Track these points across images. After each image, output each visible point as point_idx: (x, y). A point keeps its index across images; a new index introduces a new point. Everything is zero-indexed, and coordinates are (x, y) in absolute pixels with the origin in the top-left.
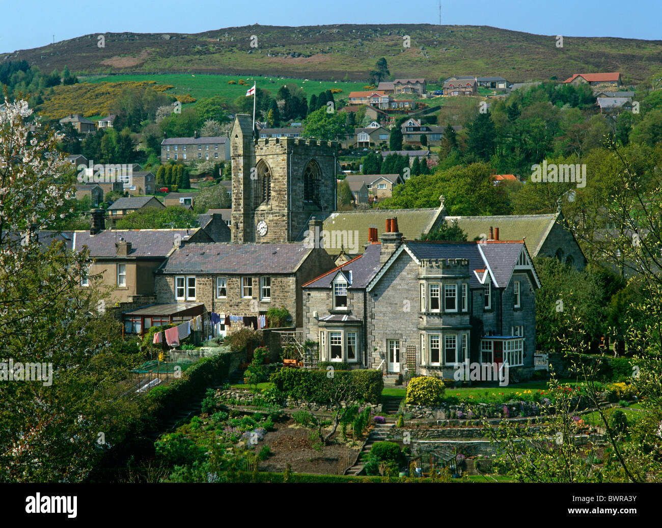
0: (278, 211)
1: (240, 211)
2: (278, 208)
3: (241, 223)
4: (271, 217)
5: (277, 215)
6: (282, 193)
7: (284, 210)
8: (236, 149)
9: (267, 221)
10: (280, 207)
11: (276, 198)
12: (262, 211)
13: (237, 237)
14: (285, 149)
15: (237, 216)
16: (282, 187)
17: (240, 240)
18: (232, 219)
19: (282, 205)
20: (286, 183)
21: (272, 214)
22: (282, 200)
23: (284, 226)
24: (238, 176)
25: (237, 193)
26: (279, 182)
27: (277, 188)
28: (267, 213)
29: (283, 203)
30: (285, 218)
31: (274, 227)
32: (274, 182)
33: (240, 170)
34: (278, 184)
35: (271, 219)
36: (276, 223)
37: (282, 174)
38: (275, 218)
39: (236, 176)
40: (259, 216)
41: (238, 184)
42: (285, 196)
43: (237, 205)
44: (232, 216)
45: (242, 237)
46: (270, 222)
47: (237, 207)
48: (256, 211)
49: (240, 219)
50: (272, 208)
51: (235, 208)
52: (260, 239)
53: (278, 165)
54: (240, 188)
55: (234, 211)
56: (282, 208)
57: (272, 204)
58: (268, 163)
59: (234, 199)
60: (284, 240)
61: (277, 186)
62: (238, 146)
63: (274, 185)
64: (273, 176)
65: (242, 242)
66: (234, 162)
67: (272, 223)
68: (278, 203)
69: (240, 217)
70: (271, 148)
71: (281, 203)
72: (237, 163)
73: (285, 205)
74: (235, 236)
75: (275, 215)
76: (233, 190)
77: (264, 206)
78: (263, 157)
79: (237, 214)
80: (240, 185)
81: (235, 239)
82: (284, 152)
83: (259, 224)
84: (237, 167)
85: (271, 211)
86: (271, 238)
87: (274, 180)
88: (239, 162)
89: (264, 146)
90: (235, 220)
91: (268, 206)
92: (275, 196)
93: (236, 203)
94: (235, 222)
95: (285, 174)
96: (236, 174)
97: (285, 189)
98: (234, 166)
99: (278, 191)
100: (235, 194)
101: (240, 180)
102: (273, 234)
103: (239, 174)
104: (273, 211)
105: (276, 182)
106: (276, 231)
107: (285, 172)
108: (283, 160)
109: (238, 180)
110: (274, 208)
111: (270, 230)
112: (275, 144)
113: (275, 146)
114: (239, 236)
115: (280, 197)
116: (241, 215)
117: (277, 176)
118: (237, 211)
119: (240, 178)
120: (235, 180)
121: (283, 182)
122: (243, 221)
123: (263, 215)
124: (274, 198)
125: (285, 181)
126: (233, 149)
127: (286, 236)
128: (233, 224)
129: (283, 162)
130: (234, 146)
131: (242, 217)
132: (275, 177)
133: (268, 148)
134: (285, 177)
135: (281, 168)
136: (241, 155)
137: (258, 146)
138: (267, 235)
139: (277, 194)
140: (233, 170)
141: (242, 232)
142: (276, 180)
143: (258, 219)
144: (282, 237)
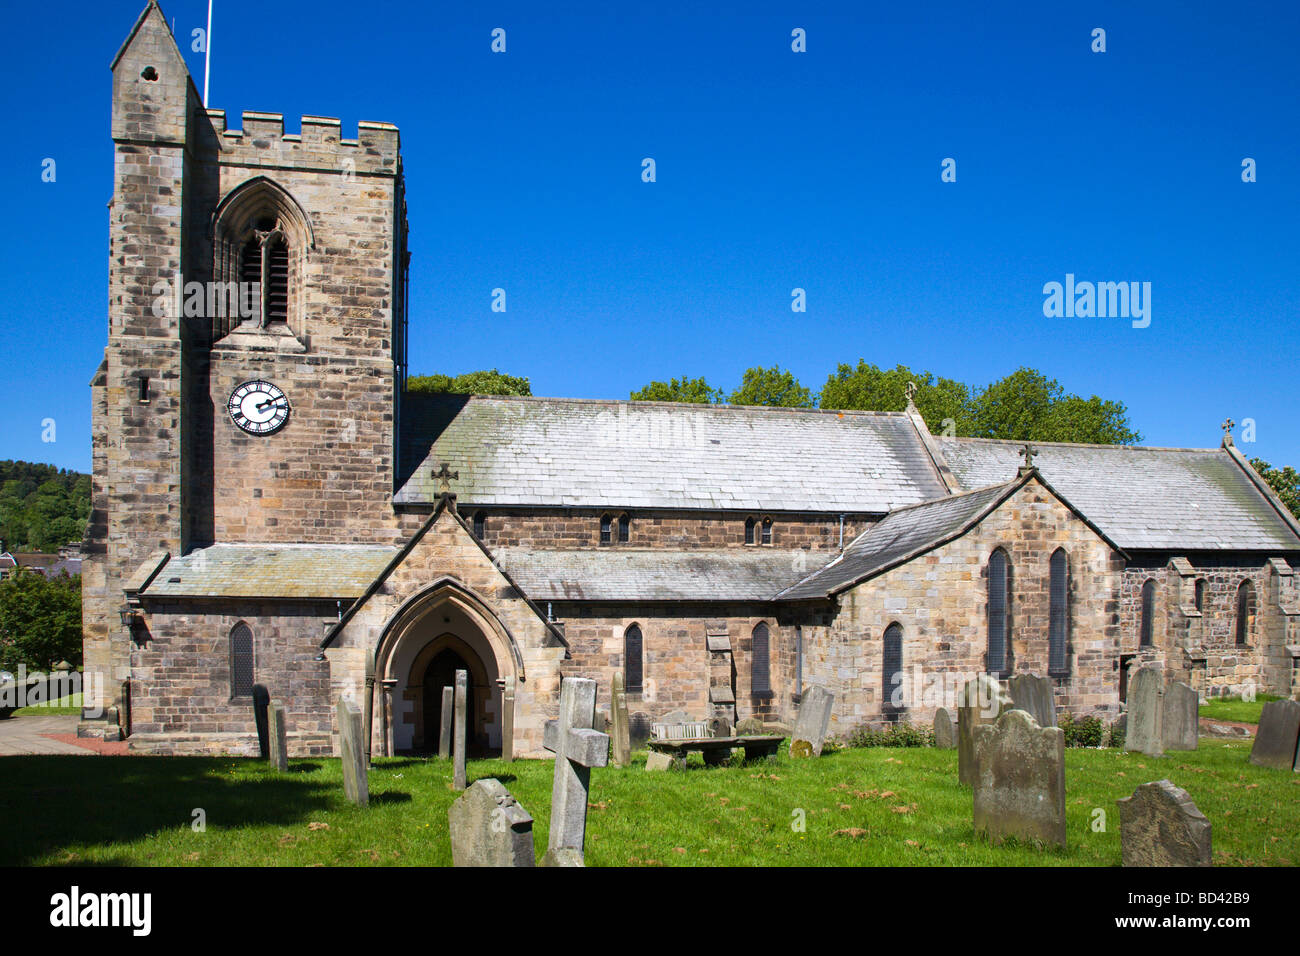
0: (343, 354)
1: (159, 333)
2: (342, 348)
3: (169, 375)
4: (307, 373)
5: (344, 367)
6: (363, 297)
7: (376, 354)
8: (147, 118)
9: (288, 385)
10: (356, 343)
11: (334, 314)
12: (256, 349)
13: (141, 423)
14: (388, 162)
15: (149, 351)
16: (367, 279)
17: (164, 435)
18: (115, 360)
19: (365, 338)
20: (389, 271)
21: (315, 362)
22: (364, 323)
23: (380, 408)
24: (148, 210)
25: (148, 272)
26: (349, 262)
27: (338, 281)
28: (286, 358)
29: (371, 334)
30: (380, 381)
31: (319, 406)
32: (322, 261)
33: (166, 191)
34: (344, 267)
35: (308, 379)
36: (338, 396)
37: (369, 238)
38: (331, 378)
39: (139, 212)
40: (242, 365)
41: (148, 239)
42: (382, 310)
43: (142, 315)
44: (117, 350)
45: (174, 426)
46: (304, 389)
47: (141, 321)
48: (224, 347)
49: (161, 362)
50: (313, 344)
51: (132, 323)
52: (245, 443)
53: (345, 208)
54: (164, 257)
55: (125, 333)
56: (364, 348)
57: (308, 332)
58: (296, 197)
59: (128, 290)
60: (379, 451)
61: (339, 273)
62: (157, 110)
63: (325, 270)
64: (321, 241)
65: (171, 443)
66: (127, 160)
67: (315, 392)
68: (344, 329)
69: (160, 354)
70: (310, 148)
71: (359, 332)
72: (150, 165)
73: (381, 339)
74: (128, 422)
75: (329, 366)
76: (119, 257)
77: (254, 337)
78: (270, 171)
79: (145, 344)
80: (161, 244)
81: (128, 432)
82: (383, 168)
83: (242, 392)
84: (144, 179)
85: (304, 352)
86: (309, 444)
87: (324, 255)
88: (160, 166)
89: (273, 136)
90: (132, 365)
91: (283, 339)
92: (330, 305)
93: (141, 304)
94: (130, 370)
95: (383, 241)
96: (141, 204)
97: (383, 287)
98: (129, 176)
99: (345, 292)
100: (131, 274)
101: (163, 227)
102: (316, 428)
103: (154, 206)
104: (320, 355)
105: (336, 262)
106: (335, 419)
107: (381, 232)
108: (371, 195)
109: (147, 225)
110: (320, 345)
111: (304, 415)
112: (334, 139)
113: (332, 146)
114: (156, 422)
115: (355, 312)
116: (167, 350)
117: (340, 242)
118: (146, 332)
119: (164, 221)
120: (131, 224)
121: (370, 263)
122: (177, 371)
123: (263, 363)
124: (321, 311)
125: (382, 261)
126: (130, 117)
127: (389, 441)
128: (120, 380)
129: (375, 200)
130: (134, 105)
131: (172, 355)
132: (330, 246)
133: (295, 147)
134: (380, 248)
135: (360, 219)
136: (174, 139)
137: (241, 133)
138: (286, 433)
139: (335, 299)
140: (123, 187)
141: (175, 411)
142: (336, 256)
143: (235, 376)
144: (364, 440)
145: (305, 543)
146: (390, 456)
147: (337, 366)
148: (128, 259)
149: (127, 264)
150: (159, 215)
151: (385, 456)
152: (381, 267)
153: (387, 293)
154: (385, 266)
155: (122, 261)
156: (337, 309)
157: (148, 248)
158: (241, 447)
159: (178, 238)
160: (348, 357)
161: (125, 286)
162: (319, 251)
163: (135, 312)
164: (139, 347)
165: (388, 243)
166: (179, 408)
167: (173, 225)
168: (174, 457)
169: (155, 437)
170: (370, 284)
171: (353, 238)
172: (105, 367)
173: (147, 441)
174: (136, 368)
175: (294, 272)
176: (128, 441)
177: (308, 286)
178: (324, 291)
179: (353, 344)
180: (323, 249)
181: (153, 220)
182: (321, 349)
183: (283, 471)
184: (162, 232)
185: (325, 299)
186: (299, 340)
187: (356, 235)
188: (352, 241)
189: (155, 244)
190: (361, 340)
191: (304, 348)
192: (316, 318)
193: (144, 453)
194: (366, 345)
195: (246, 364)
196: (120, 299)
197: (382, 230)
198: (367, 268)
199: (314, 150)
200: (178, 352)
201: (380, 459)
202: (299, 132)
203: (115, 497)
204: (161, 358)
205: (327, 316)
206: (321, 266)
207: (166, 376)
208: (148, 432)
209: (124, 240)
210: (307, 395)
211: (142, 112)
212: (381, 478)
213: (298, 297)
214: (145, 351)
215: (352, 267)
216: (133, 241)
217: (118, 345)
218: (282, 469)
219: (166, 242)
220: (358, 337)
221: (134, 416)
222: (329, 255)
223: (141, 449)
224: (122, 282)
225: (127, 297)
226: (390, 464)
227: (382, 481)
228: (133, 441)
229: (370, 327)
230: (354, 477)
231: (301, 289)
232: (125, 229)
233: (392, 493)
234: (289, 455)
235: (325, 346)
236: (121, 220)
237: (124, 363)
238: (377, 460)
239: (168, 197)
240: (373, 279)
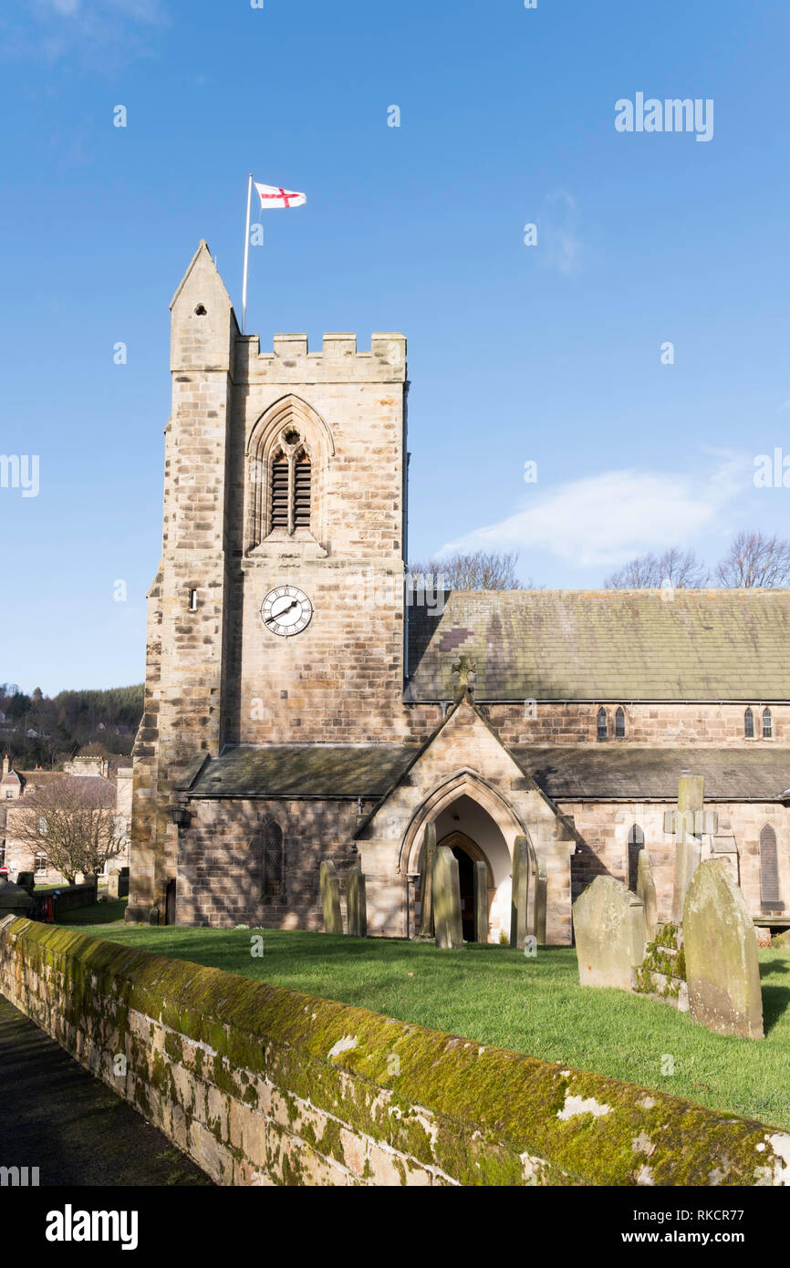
0: (359, 557)
1: (207, 546)
2: (359, 551)
3: (214, 585)
4: (328, 576)
5: (360, 569)
6: (376, 501)
7: (387, 555)
8: (198, 349)
9: (313, 591)
10: (370, 545)
11: (352, 519)
12: (284, 556)
13: (189, 630)
14: (397, 370)
15: (197, 563)
16: (379, 482)
17: (208, 641)
18: (169, 573)
19: (378, 540)
21: (335, 566)
22: (377, 526)
24: (199, 432)
25: (198, 490)
26: (364, 469)
27: (355, 487)
28: (310, 563)
29: (384, 536)
31: (338, 608)
32: (341, 469)
33: (212, 415)
34: (360, 474)
35: (329, 582)
37: (382, 444)
39: (191, 435)
40: (273, 571)
41: (198, 459)
42: (393, 513)
43: (192, 529)
44: (172, 563)
45: (216, 632)
46: (325, 592)
47: (192, 535)
48: (257, 556)
49: (207, 572)
50: (333, 549)
51: (184, 538)
52: (274, 646)
53: (360, 417)
54: (210, 475)
55: (178, 547)
56: (377, 550)
57: (329, 537)
58: (318, 409)
59: (181, 508)
60: (390, 650)
61: (356, 479)
62: (206, 342)
63: (344, 477)
64: (340, 450)
65: (214, 648)
66: (182, 389)
67: (334, 594)
68: (360, 533)
69: (206, 565)
70: (331, 363)
71: (373, 535)
72: (200, 392)
73: (393, 540)
74: (179, 630)
75: (346, 569)
76: (175, 478)
77: (282, 545)
78: (297, 387)
79: (194, 557)
80: (208, 462)
81: (180, 639)
82: (393, 376)
83: (272, 597)
84: (196, 406)
85: (326, 557)
86: (329, 645)
87: (342, 463)
88: (208, 392)
89: (299, 355)
90: (184, 576)
91: (307, 545)
92: (348, 510)
93: (190, 520)
94: (182, 581)
95: (393, 446)
96: (192, 429)
97: (394, 490)
98: (183, 403)
99: (361, 497)
100: (184, 492)
101: (210, 448)
102: (335, 630)
103: (203, 428)
104: (340, 558)
105: (353, 469)
106: (353, 620)
107: (392, 439)
108: (383, 403)
109: (198, 447)
110: (339, 549)
111: (326, 617)
112: (350, 353)
113: (350, 359)
114: (202, 628)
115: (370, 516)
116: (212, 561)
117: (356, 450)
118: (195, 546)
119: (211, 442)
120: (184, 447)
121: (383, 468)
122: (221, 580)
123: (291, 569)
124: (341, 517)
125: (393, 465)
126: (185, 350)
127: (400, 640)
128: (174, 590)
129: (387, 407)
130: (187, 339)
131: (216, 565)
132: (348, 455)
133: (318, 364)
134: (391, 452)
135: (374, 427)
136: (220, 367)
137: (272, 355)
138: (310, 635)
139: (351, 504)
140: (178, 414)
141: (217, 617)
142: (353, 464)
143: (266, 582)
144: (378, 640)
145: (324, 742)
146: (400, 655)
147: (354, 568)
148: (182, 479)
149: (181, 483)
150: (205, 437)
151: (396, 654)
152: (393, 472)
153: (398, 496)
154: (396, 469)
155: (176, 481)
156: (354, 514)
157: (198, 468)
158: (270, 650)
159: (223, 458)
160: (364, 559)
161: (178, 505)
162: (338, 460)
163: (187, 528)
164: (189, 559)
165: (398, 448)
166: (221, 615)
167: (218, 445)
168: (215, 662)
169: (201, 643)
170: (383, 488)
171: (368, 445)
172: (160, 578)
173: (194, 647)
174: (187, 580)
175: (316, 481)
176: (179, 648)
177: (329, 493)
178: (343, 498)
179: (368, 546)
180: (342, 458)
181: (203, 442)
182: (341, 552)
183: (306, 672)
184: (208, 452)
185: (343, 505)
186: (321, 546)
187: (370, 442)
188: (367, 449)
189: (203, 464)
190: (374, 543)
191: (325, 553)
192: (336, 524)
193: (190, 658)
194: (379, 547)
195: (276, 571)
196: (174, 516)
197: (392, 435)
198: (380, 472)
199: (334, 365)
200: (222, 562)
201: (391, 658)
202: (320, 349)
203: (166, 702)
204: (207, 569)
205: (345, 521)
206: (340, 474)
207: (210, 586)
208: (193, 639)
209: (178, 462)
210: (327, 598)
211: (194, 345)
212: (391, 676)
213: (320, 505)
214: (195, 563)
215: (366, 473)
216: (185, 462)
217: (172, 559)
218: (306, 670)
219: (212, 461)
220: (372, 539)
221: (184, 625)
222: (347, 463)
223: (189, 654)
224: (177, 501)
225: (180, 514)
226: (401, 662)
227: (393, 679)
228: (183, 647)
229: (383, 529)
230: (368, 677)
231: (322, 497)
232: (180, 451)
233: (401, 691)
234: (312, 656)
235: (344, 550)
236: (176, 444)
237: (177, 575)
238: (388, 659)
239: (215, 419)
240: (386, 483)
